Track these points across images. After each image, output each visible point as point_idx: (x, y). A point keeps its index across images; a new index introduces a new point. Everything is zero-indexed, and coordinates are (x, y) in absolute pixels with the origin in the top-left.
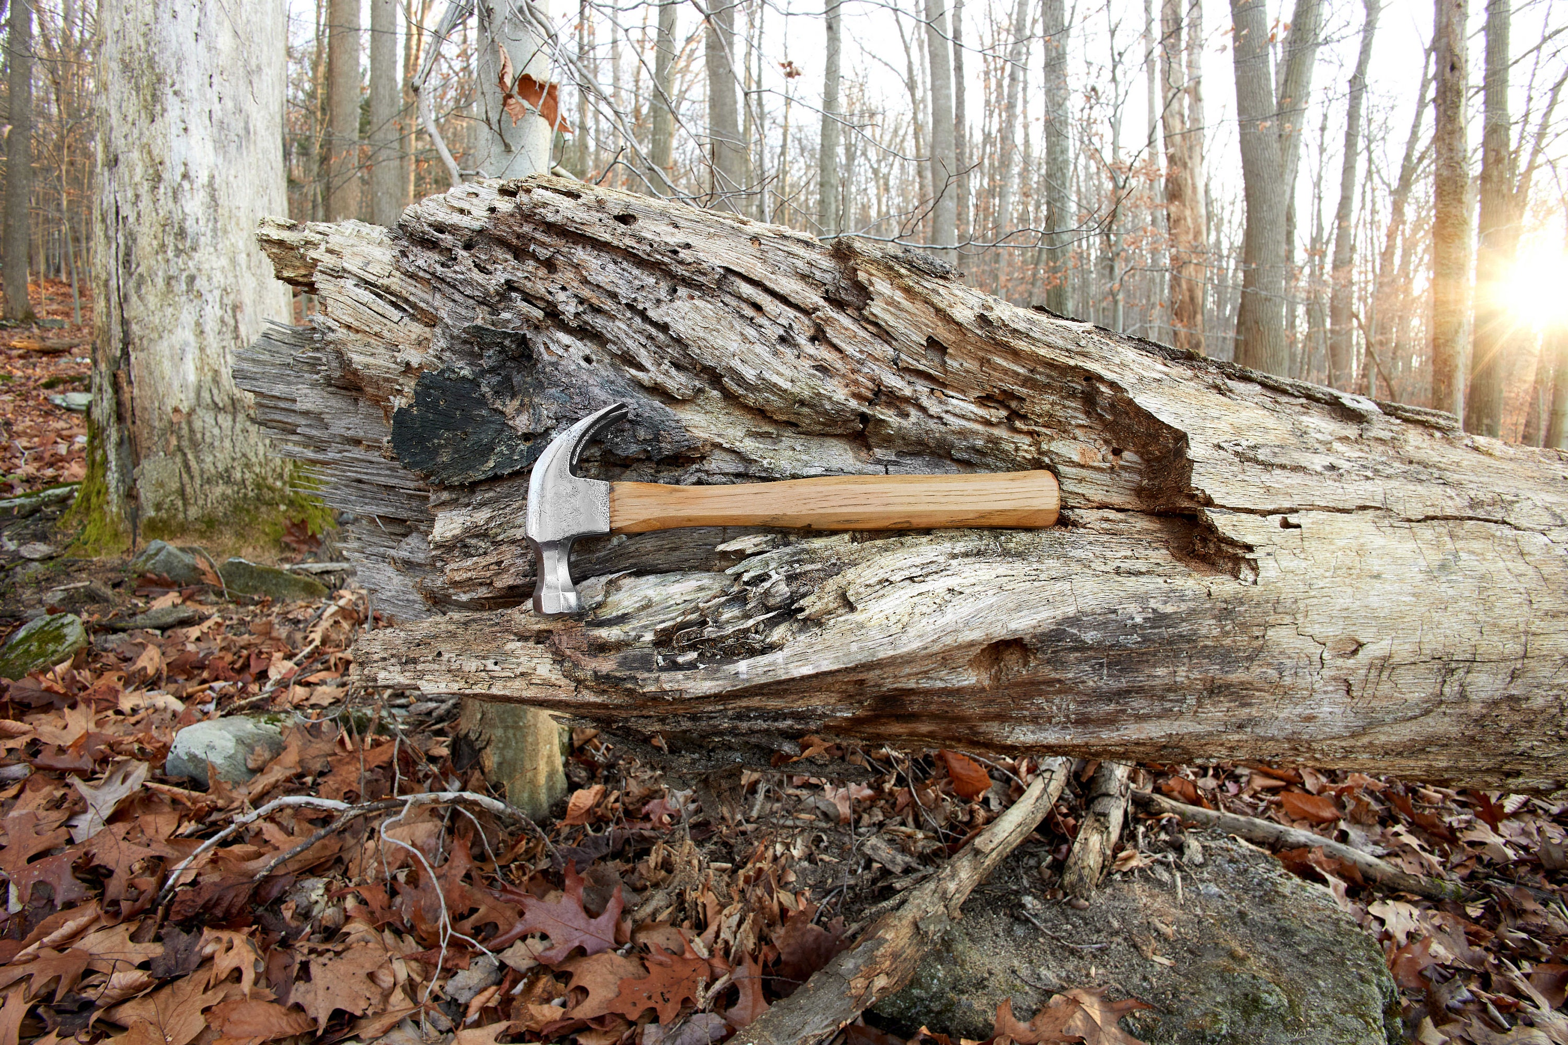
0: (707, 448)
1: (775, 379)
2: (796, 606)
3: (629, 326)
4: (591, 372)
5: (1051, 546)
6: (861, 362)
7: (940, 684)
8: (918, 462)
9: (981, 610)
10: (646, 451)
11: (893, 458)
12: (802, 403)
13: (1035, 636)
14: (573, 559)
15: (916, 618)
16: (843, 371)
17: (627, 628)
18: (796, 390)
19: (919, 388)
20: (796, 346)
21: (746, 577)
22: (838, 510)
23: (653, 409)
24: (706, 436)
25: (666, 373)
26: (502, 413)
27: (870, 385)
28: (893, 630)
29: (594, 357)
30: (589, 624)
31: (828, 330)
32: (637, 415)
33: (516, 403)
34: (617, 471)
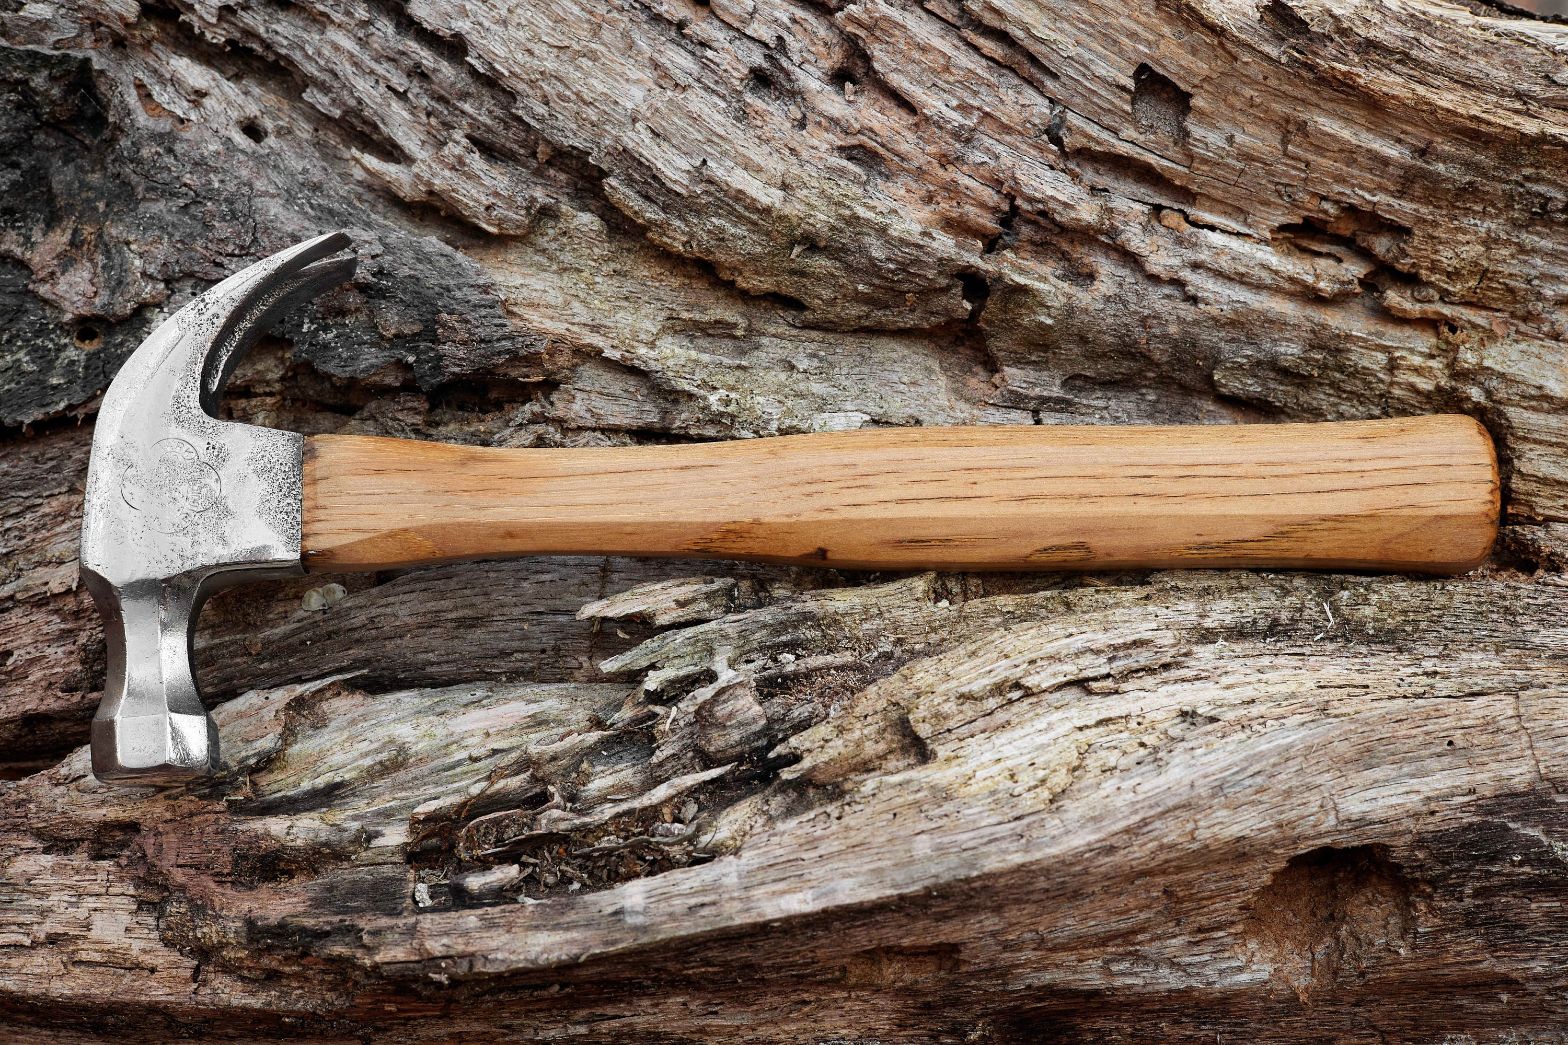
0: (563, 360)
1: (740, 180)
2: (780, 749)
3: (363, 43)
4: (260, 161)
5: (1479, 616)
6: (965, 137)
7: (1169, 980)
8: (1127, 403)
9: (1261, 756)
10: (401, 365)
11: (1056, 391)
12: (811, 244)
13: (1420, 842)
14: (199, 643)
15: (1089, 779)
16: (919, 160)
17: (338, 816)
18: (794, 209)
19: (1120, 203)
20: (795, 94)
21: (652, 682)
22: (895, 511)
23: (422, 257)
24: (560, 328)
25: (458, 166)
26: (22, 265)
27: (989, 195)
28: (1028, 802)
29: (268, 124)
30: (237, 809)
31: (877, 51)
32: (380, 273)
33: (60, 238)
34: (325, 420)
